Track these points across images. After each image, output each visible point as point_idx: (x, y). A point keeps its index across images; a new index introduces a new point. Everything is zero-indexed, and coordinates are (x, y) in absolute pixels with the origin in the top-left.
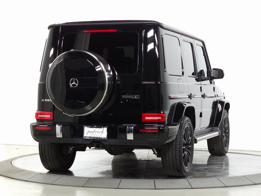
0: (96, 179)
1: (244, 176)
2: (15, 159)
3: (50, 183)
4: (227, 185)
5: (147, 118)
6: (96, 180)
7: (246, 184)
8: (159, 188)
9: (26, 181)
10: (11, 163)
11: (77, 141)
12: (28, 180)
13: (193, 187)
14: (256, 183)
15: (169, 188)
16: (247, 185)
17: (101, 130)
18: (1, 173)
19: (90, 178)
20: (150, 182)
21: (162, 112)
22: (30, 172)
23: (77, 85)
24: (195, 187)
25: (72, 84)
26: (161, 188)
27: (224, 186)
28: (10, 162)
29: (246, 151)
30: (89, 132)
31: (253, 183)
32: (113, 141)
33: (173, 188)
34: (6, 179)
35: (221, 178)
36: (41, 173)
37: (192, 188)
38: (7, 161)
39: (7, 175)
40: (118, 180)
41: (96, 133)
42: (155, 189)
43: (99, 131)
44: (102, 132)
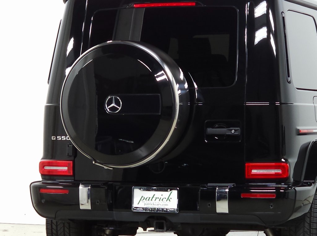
5: (254, 171)
11: (119, 215)
17: (166, 194)
21: (283, 160)
23: (120, 108)
25: (109, 107)
30: (142, 198)
32: (189, 217)
41: (158, 200)
43: (162, 197)
44: (168, 199)
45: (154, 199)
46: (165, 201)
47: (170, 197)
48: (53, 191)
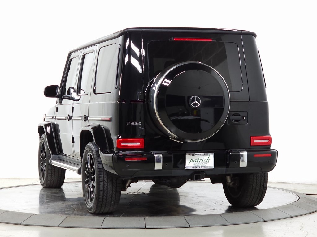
15: (162, 227)
17: (206, 157)
20: (139, 220)
26: (152, 227)
30: (192, 160)
37: (190, 227)
43: (204, 159)
44: (208, 160)
45: (199, 161)
46: (206, 162)
47: (209, 159)
48: (136, 158)
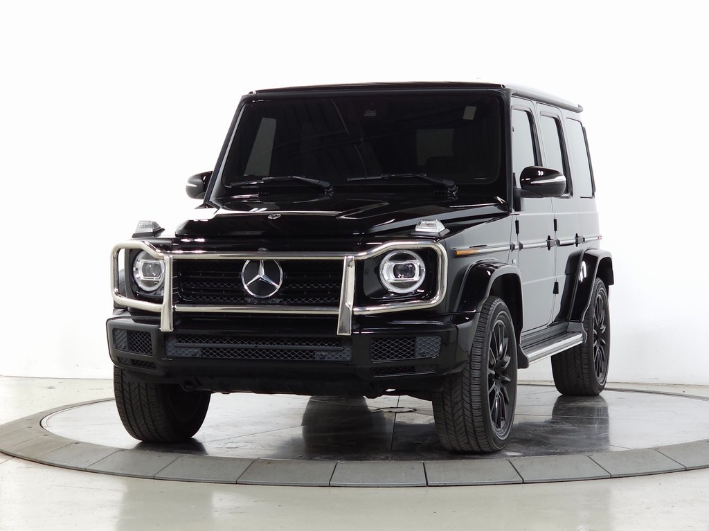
0: (269, 463)
1: (657, 449)
2: (50, 413)
3: (150, 475)
4: (614, 473)
6: (269, 465)
7: (662, 469)
8: (437, 483)
9: (86, 470)
10: (41, 425)
12: (90, 468)
13: (526, 479)
14: (688, 466)
16: (665, 472)
18: (18, 451)
19: (253, 461)
20: (413, 468)
22: (94, 449)
24: (532, 479)
26: (442, 483)
27: (605, 474)
28: (39, 420)
29: (648, 384)
31: (680, 467)
33: (474, 482)
34: (30, 466)
35: (595, 456)
36: (123, 450)
37: (523, 483)
38: (29, 420)
39: (33, 457)
40: (329, 465)
42: (427, 485)
